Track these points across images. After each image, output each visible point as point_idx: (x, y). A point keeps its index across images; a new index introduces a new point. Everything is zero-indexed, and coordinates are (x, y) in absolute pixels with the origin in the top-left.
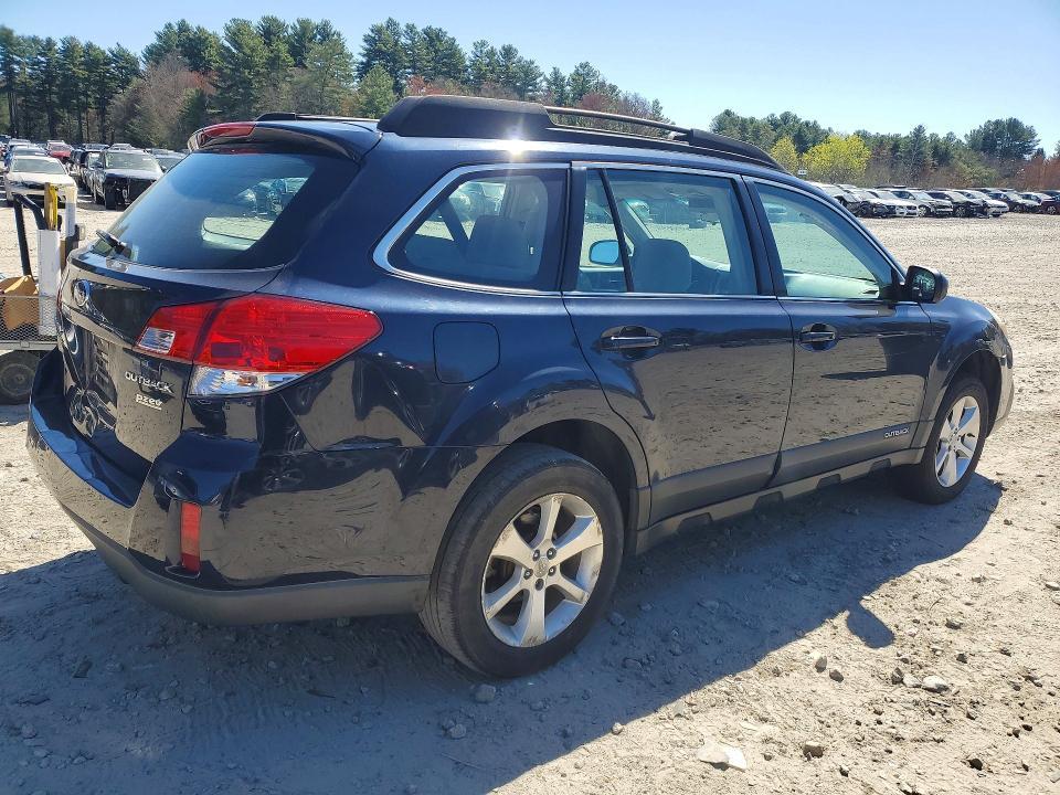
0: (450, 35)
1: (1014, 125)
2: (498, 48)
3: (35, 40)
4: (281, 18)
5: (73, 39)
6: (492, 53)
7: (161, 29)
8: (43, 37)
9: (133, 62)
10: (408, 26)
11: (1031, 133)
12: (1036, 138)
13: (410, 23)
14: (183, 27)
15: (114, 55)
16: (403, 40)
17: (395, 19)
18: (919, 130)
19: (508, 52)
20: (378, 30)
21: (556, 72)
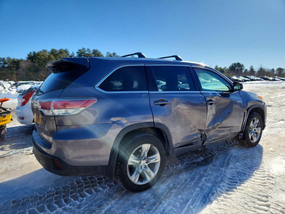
0: (99, 51)
1: (238, 64)
10: (88, 49)
12: (244, 67)
13: (88, 48)
17: (84, 47)
18: (216, 66)
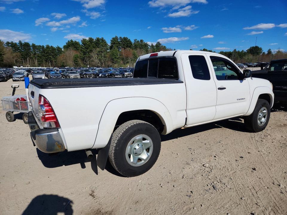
2: (139, 40)
3: (40, 46)
4: (92, 38)
5: (48, 45)
6: (138, 41)
7: (67, 42)
8: (41, 45)
9: (61, 49)
11: (261, 49)
14: (72, 41)
15: (57, 48)
16: (119, 40)
19: (142, 41)
20: (113, 39)
21: (152, 44)
